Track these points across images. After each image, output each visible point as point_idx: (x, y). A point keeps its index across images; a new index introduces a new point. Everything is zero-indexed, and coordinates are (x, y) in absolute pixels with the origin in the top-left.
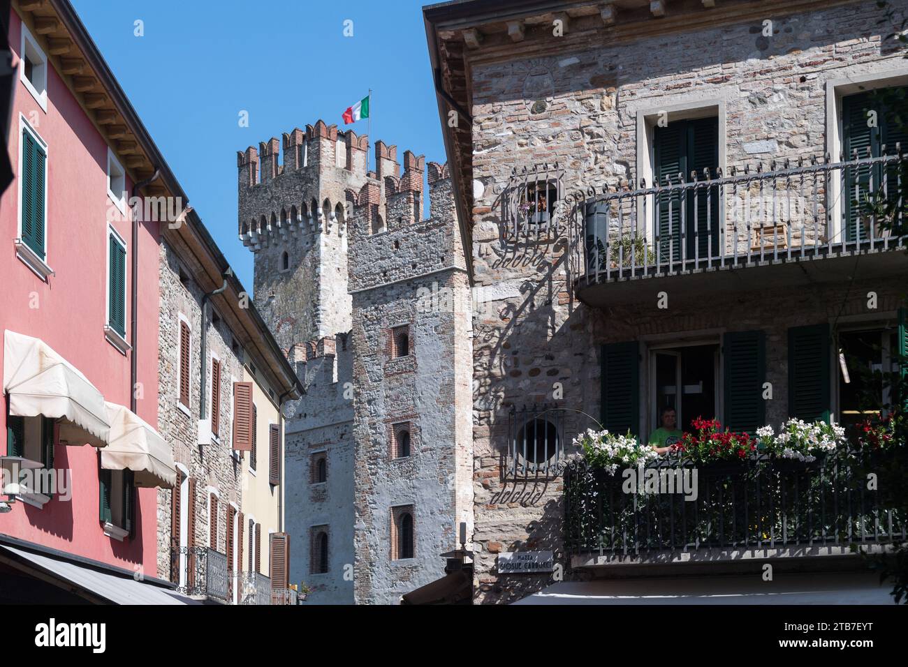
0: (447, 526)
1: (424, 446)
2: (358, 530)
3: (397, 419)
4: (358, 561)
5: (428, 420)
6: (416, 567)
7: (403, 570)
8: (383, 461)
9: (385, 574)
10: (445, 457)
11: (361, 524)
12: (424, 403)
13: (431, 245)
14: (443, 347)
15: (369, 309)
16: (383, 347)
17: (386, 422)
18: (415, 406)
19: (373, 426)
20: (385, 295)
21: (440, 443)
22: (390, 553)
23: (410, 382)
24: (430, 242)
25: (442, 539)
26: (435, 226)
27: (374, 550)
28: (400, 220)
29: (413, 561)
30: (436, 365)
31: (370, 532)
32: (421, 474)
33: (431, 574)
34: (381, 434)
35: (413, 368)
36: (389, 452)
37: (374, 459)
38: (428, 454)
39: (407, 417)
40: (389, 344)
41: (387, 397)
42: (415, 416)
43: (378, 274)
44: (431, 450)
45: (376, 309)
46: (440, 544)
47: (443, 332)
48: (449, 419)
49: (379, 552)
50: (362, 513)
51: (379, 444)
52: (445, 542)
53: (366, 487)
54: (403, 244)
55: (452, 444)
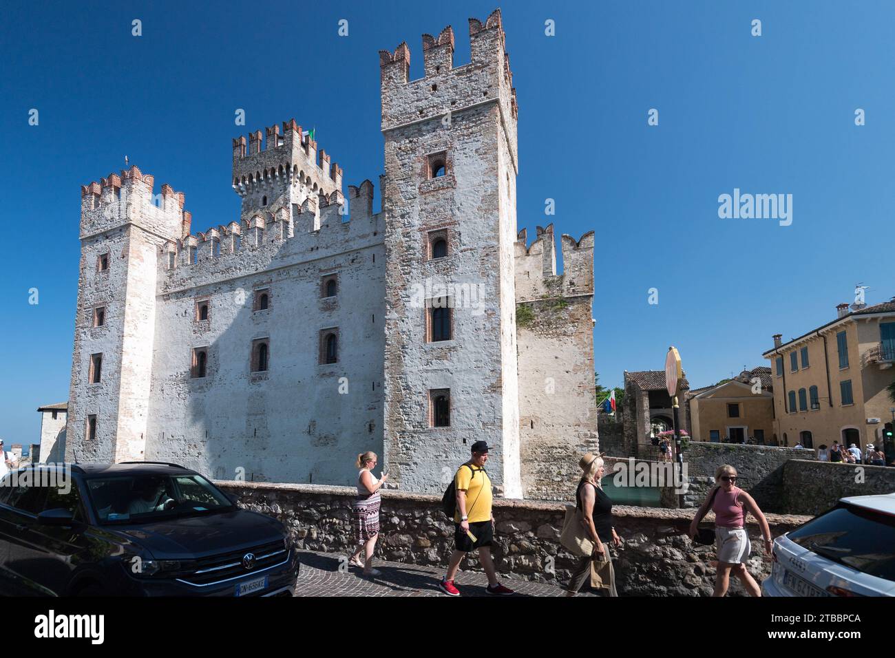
0: (490, 312)
1: (463, 247)
2: (389, 319)
3: (434, 227)
4: (388, 345)
5: (468, 226)
6: (454, 348)
7: (440, 351)
8: (418, 262)
9: (419, 355)
10: (487, 255)
11: (393, 315)
12: (464, 212)
13: (473, 84)
14: (485, 165)
15: (403, 142)
16: (418, 171)
17: (420, 230)
18: (454, 215)
19: (406, 235)
20: (420, 130)
21: (482, 244)
22: (425, 337)
23: (448, 196)
24: (471, 81)
25: (485, 323)
26: (479, 68)
27: (407, 335)
28: (438, 68)
29: (452, 343)
30: (476, 181)
31: (403, 321)
32: (460, 270)
33: (472, 353)
34: (415, 240)
35: (452, 184)
36: (425, 254)
37: (407, 262)
38: (468, 253)
39: (444, 225)
40: (424, 169)
41: (422, 210)
42: (454, 223)
43: (414, 113)
44: (471, 250)
45: (411, 142)
46: (482, 327)
47: (485, 153)
48: (492, 223)
49: (412, 336)
50: (394, 306)
51: (413, 248)
52: (488, 325)
53: (399, 284)
54: (442, 87)
55: (496, 243)
